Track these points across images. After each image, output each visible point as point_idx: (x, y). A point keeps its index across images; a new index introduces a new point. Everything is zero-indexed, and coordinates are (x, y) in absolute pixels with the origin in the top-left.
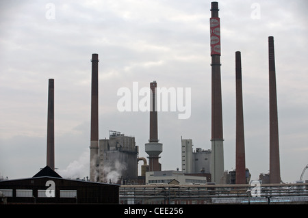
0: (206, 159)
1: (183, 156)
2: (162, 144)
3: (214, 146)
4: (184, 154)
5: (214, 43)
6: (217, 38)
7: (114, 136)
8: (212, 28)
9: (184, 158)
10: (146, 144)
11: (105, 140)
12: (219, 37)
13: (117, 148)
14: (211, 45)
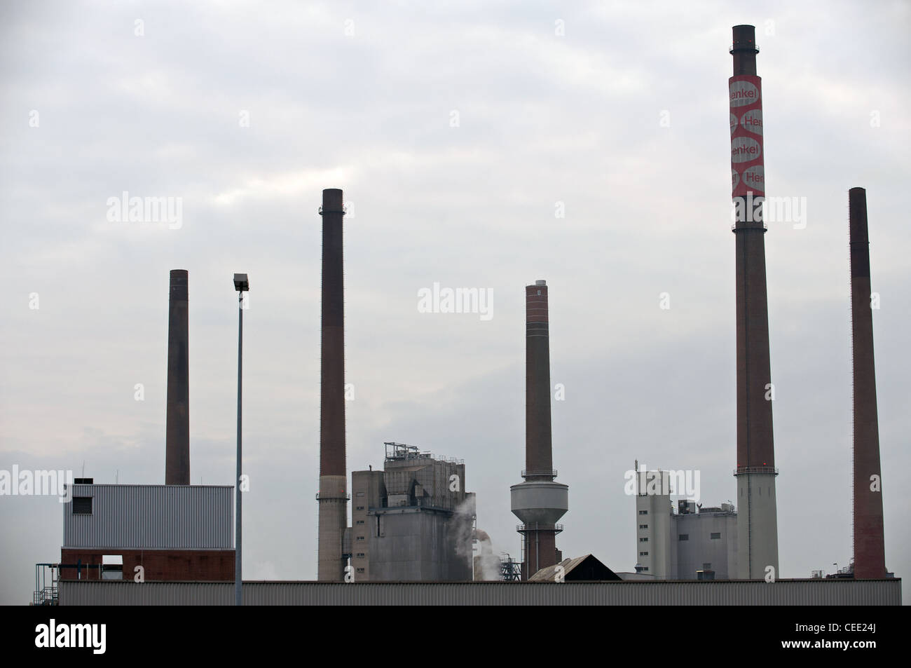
0: (716, 536)
1: (642, 527)
2: (565, 488)
3: (746, 494)
4: (647, 520)
5: (742, 158)
6: (753, 143)
7: (401, 460)
8: (736, 111)
9: (647, 533)
10: (514, 488)
11: (370, 474)
12: (759, 139)
13: (413, 501)
14: (735, 166)
